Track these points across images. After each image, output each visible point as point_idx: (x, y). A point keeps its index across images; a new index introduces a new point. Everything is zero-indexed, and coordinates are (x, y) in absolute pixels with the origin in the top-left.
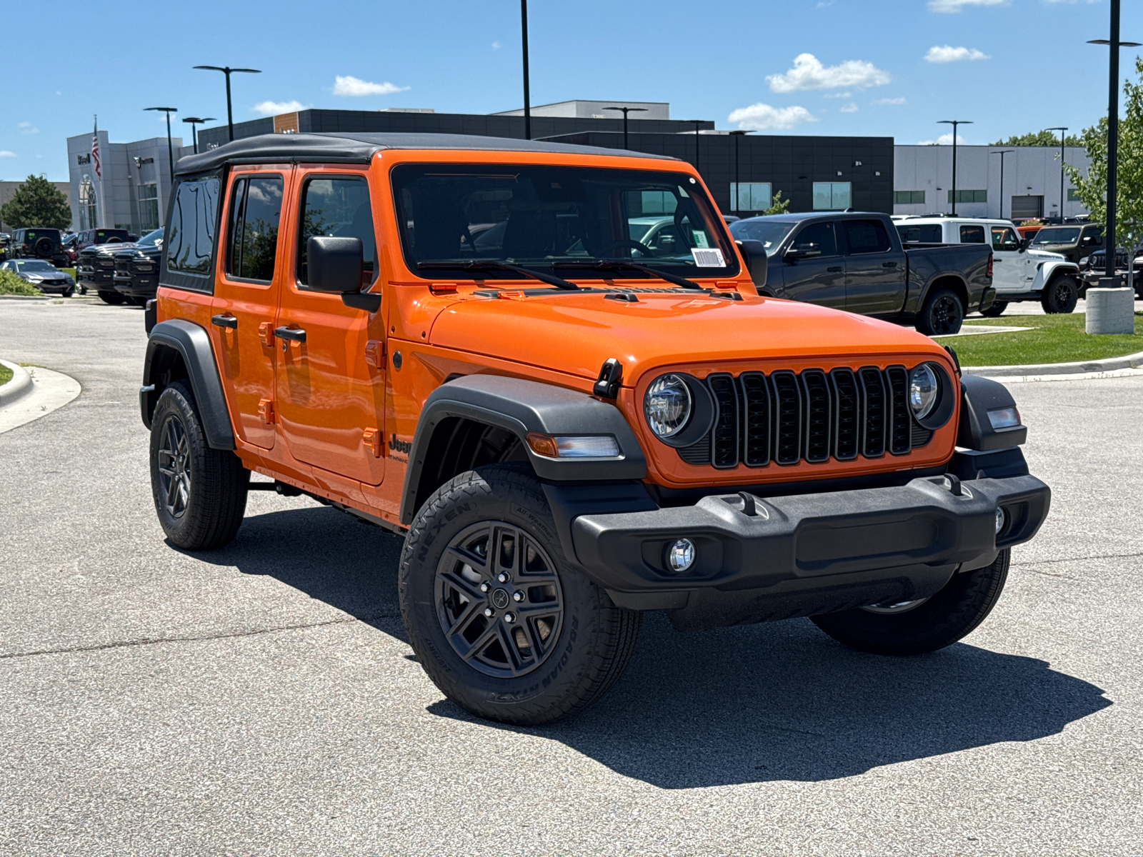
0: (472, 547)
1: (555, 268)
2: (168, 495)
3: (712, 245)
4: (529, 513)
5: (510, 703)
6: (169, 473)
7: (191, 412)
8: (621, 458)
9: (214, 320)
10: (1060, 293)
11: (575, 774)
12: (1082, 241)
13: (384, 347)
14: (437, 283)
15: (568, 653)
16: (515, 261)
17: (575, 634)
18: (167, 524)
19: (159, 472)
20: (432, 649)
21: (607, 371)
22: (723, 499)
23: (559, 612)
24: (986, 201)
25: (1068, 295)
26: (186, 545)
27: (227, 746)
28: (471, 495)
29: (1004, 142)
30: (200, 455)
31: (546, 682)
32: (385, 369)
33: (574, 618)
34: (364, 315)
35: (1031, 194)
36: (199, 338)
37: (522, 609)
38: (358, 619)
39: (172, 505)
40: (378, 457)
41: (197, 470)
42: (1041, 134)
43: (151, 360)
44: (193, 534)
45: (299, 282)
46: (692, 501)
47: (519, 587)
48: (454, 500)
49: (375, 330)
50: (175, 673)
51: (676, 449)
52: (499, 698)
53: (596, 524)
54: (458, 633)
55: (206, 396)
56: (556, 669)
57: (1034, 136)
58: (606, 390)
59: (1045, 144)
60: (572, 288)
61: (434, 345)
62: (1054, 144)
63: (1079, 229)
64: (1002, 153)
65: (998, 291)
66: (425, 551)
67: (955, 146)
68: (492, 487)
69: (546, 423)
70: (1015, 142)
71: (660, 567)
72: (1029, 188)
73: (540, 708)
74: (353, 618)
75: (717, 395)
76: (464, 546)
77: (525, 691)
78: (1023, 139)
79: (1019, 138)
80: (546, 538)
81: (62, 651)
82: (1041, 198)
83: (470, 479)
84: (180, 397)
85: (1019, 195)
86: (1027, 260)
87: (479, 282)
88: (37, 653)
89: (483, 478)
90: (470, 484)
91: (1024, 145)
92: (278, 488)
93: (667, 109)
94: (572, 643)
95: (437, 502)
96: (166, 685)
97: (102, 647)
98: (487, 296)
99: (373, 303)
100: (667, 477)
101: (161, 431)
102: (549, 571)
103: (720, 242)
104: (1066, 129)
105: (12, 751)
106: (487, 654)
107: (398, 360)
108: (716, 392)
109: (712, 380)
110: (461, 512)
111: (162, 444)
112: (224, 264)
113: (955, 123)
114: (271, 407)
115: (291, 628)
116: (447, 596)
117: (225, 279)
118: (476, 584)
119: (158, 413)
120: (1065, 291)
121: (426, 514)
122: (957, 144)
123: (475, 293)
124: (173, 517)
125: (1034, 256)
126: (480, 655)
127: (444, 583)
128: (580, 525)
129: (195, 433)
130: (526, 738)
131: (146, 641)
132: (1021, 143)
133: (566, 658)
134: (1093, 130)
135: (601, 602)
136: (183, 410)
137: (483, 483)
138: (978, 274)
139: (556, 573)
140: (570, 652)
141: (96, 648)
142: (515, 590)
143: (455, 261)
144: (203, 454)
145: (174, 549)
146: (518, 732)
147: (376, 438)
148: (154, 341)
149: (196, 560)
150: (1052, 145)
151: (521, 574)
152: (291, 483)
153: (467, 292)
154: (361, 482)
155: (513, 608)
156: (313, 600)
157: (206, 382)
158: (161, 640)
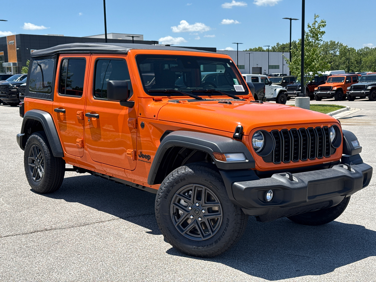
0: (184, 193)
1: (193, 92)
2: (32, 174)
3: (240, 84)
4: (209, 181)
5: (201, 250)
6: (33, 165)
7: (45, 143)
8: (247, 161)
9: (55, 110)
10: (281, 99)
11: (235, 276)
12: (283, 82)
13: (137, 121)
14: (156, 97)
15: (225, 232)
16: (178, 89)
17: (228, 224)
18: (32, 184)
19: (28, 165)
20: (170, 231)
21: (238, 130)
22: (280, 175)
23: (221, 217)
24: (244, 69)
25: (284, 99)
26: (41, 192)
27: (102, 271)
28: (186, 175)
29: (248, 50)
30: (49, 159)
31: (216, 242)
32: (137, 128)
33: (227, 219)
34: (127, 109)
35: (258, 67)
36: (47, 116)
37: (205, 216)
38: (120, 218)
39: (34, 177)
40: (134, 160)
41: (47, 164)
42: (259, 48)
43: (25, 124)
44: (45, 188)
45: (94, 97)
46: (270, 176)
47: (204, 207)
48: (179, 177)
49: (132, 114)
50: (65, 242)
51: (262, 157)
52: (197, 248)
53: (241, 185)
54: (179, 225)
55: (52, 138)
56: (220, 237)
57: (257, 48)
58: (238, 137)
59: (260, 51)
60: (200, 99)
61: (159, 120)
62: (263, 51)
63: (282, 78)
64: (249, 53)
65: (267, 98)
66: (167, 195)
67: (238, 51)
68: (194, 172)
69: (220, 149)
70: (251, 50)
71: (263, 200)
72: (257, 65)
73: (213, 252)
74: (118, 218)
75: (275, 138)
76: (181, 193)
77: (208, 245)
78: (253, 49)
79: (252, 49)
80: (216, 190)
81: (16, 235)
82: (261, 68)
83: (185, 169)
84: (39, 138)
85: (254, 67)
86: (271, 88)
87: (169, 97)
88: (8, 236)
89: (190, 169)
90: (185, 171)
91: (254, 51)
92: (77, 171)
93: (143, 37)
94: (227, 228)
95: (172, 177)
96: (64, 247)
97: (32, 233)
98: (175, 102)
99: (131, 105)
100: (260, 167)
101: (29, 150)
102: (216, 202)
103: (241, 83)
104: (270, 46)
105: (20, 277)
106: (191, 232)
107: (143, 126)
108: (274, 136)
109: (273, 132)
110: (181, 181)
111: (30, 155)
112: (57, 90)
113: (238, 44)
114: (82, 142)
115: (98, 223)
116: (175, 211)
117: (58, 95)
118: (186, 207)
119: (28, 144)
120: (283, 98)
121: (167, 182)
122: (238, 50)
123: (169, 101)
124: (35, 181)
125: (274, 87)
126: (188, 233)
127: (174, 206)
128: (236, 186)
129: (47, 151)
130: (209, 262)
131: (46, 230)
132: (253, 50)
133: (224, 233)
134: (275, 47)
135: (238, 213)
136: (41, 143)
137: (190, 170)
138: (260, 93)
139: (219, 202)
140: (226, 231)
141: (29, 233)
142: (202, 209)
143: (159, 89)
144: (50, 159)
145: (36, 193)
146: (205, 261)
147: (133, 153)
148: (27, 118)
149: (47, 197)
150: (262, 51)
151: (205, 203)
152: (88, 169)
153: (166, 100)
154: (125, 169)
155: (201, 215)
156: (100, 211)
157: (52, 132)
158: (52, 229)
